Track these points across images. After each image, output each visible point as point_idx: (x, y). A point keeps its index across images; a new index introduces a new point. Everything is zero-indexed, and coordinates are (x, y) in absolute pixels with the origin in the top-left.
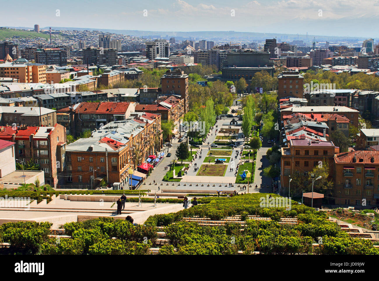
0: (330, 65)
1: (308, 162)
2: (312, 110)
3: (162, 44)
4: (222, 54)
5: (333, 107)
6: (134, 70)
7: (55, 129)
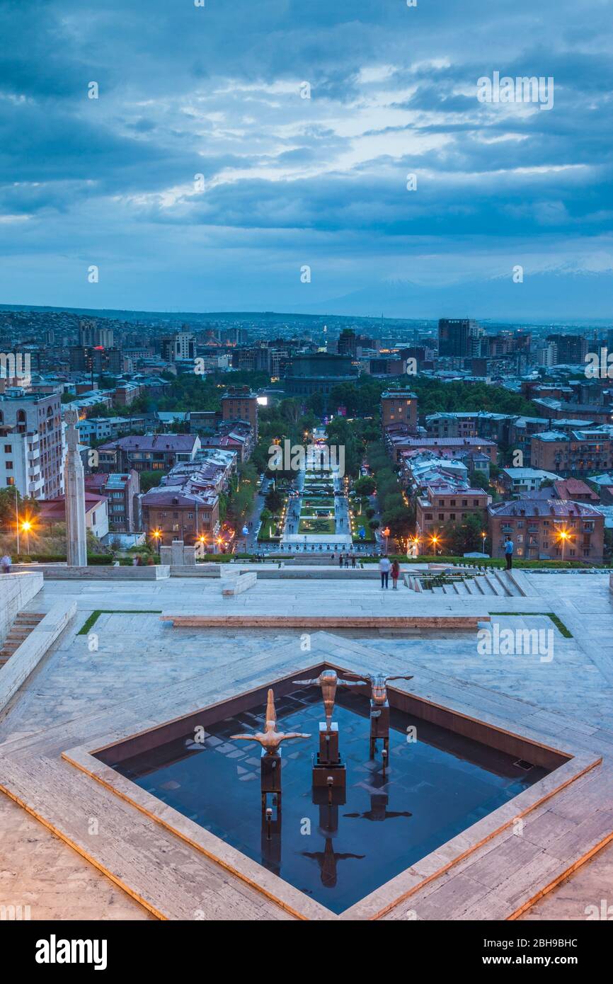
0: (432, 371)
1: (443, 515)
2: (436, 443)
3: (185, 339)
4: (275, 354)
5: (462, 439)
6: (158, 381)
7: (132, 477)
